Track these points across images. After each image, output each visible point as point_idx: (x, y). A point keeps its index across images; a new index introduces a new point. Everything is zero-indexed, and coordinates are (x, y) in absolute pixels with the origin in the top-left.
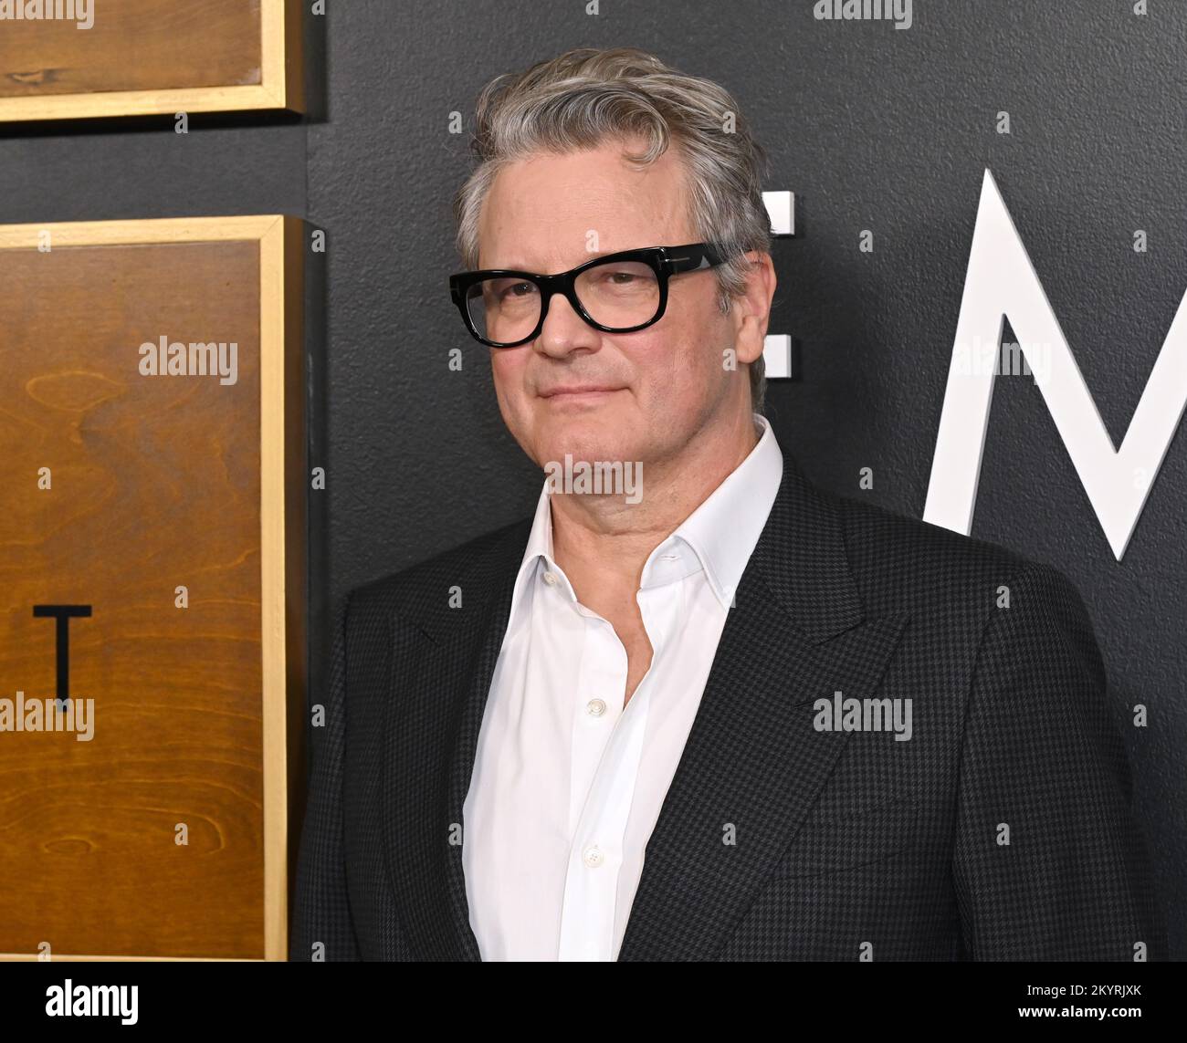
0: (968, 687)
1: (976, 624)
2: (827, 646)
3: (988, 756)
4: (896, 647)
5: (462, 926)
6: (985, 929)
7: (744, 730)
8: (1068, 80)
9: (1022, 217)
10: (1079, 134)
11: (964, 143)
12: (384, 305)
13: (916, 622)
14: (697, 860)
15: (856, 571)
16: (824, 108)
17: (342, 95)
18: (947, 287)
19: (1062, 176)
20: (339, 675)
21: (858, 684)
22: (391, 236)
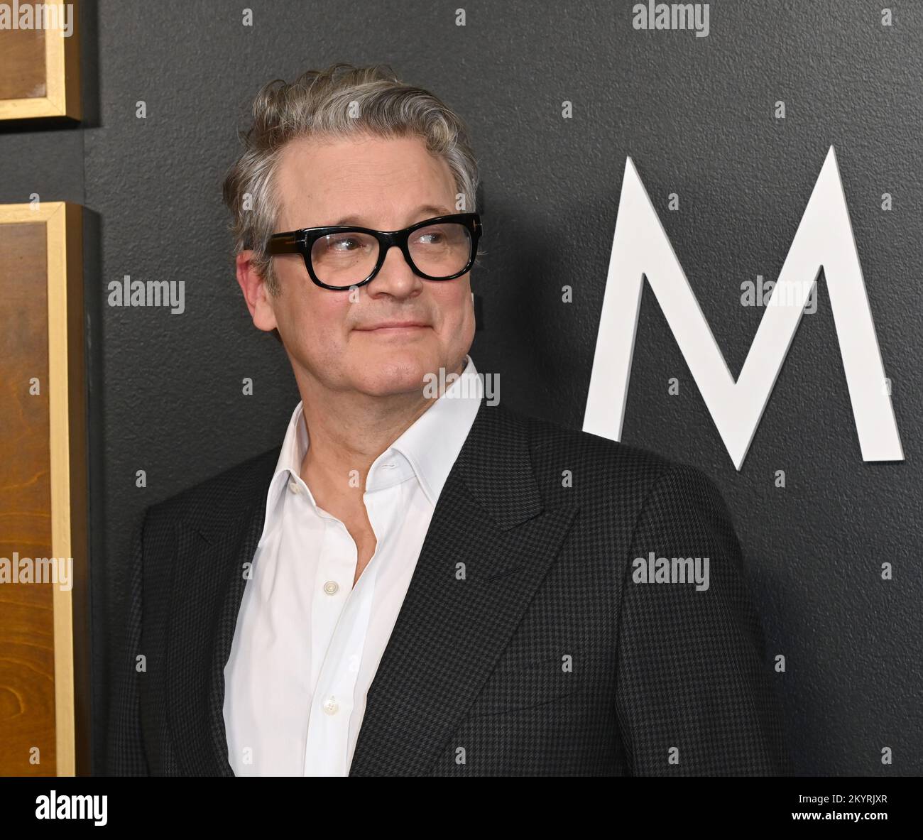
0: (625, 562)
1: (632, 511)
2: (513, 532)
3: (642, 617)
4: (568, 531)
5: (221, 763)
6: (642, 755)
7: (446, 599)
8: (692, 85)
9: (657, 195)
10: (701, 127)
11: (610, 136)
12: (147, 273)
13: (584, 512)
14: (408, 703)
15: (538, 474)
16: (497, 110)
17: (111, 105)
18: (598, 253)
19: (689, 162)
20: (137, 573)
21: (537, 562)
22: (152, 218)
